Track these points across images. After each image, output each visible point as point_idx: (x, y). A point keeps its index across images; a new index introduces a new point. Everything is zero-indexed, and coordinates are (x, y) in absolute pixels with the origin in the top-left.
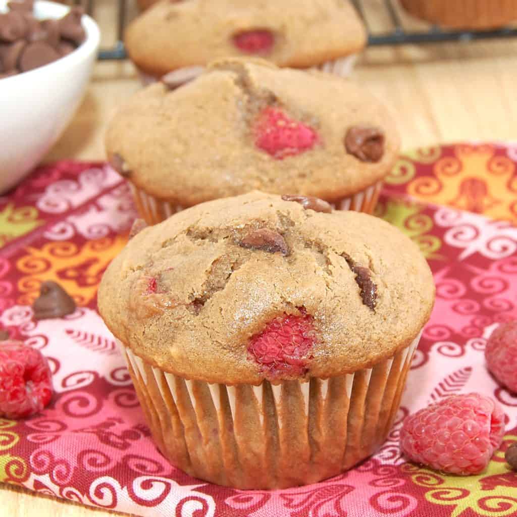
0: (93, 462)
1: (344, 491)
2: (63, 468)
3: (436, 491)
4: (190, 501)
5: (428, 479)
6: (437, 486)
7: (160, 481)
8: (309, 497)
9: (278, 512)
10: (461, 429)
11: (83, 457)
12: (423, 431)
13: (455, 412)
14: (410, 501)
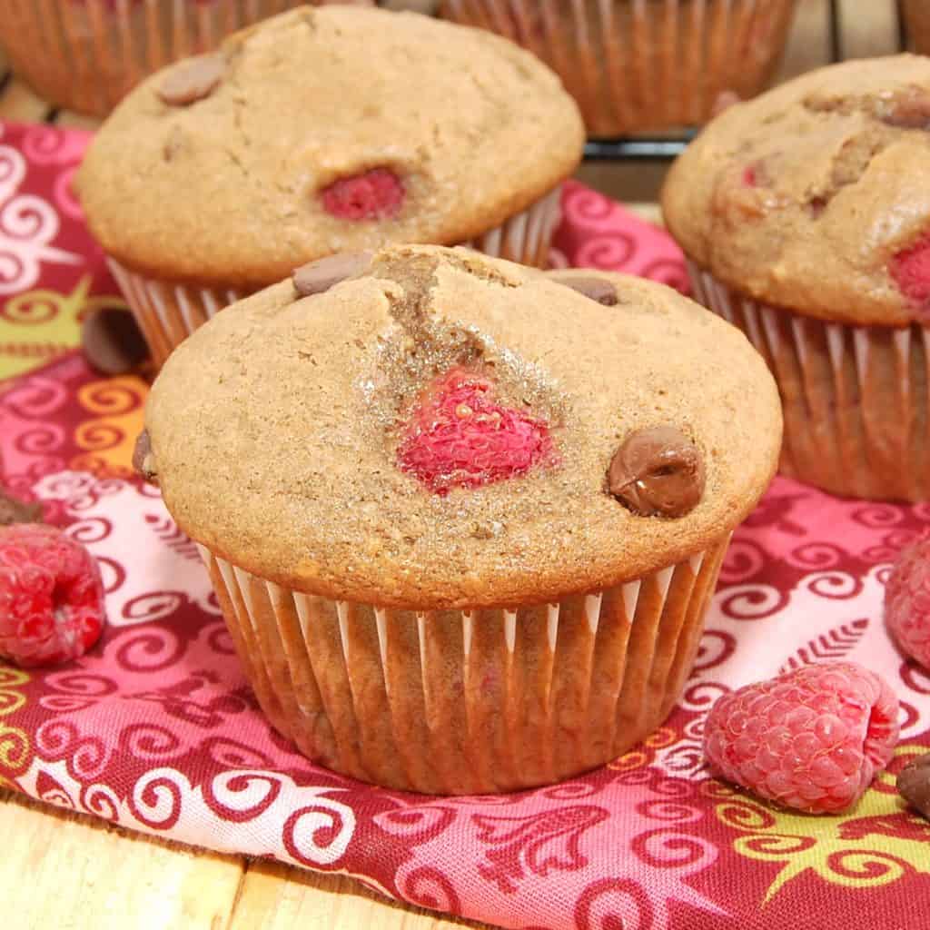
0: (146, 744)
1: (588, 819)
2: (93, 752)
3: (755, 837)
4: (311, 814)
5: (745, 815)
6: (759, 831)
7: (263, 778)
8: (525, 826)
9: (465, 848)
10: (811, 731)
11: (130, 734)
12: (744, 727)
13: (804, 698)
14: (705, 850)
